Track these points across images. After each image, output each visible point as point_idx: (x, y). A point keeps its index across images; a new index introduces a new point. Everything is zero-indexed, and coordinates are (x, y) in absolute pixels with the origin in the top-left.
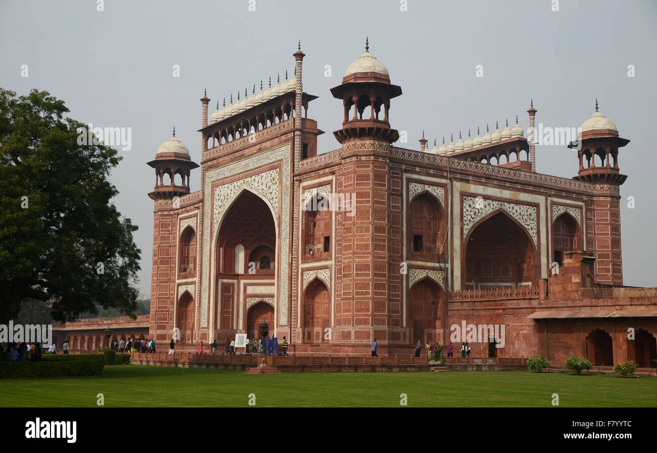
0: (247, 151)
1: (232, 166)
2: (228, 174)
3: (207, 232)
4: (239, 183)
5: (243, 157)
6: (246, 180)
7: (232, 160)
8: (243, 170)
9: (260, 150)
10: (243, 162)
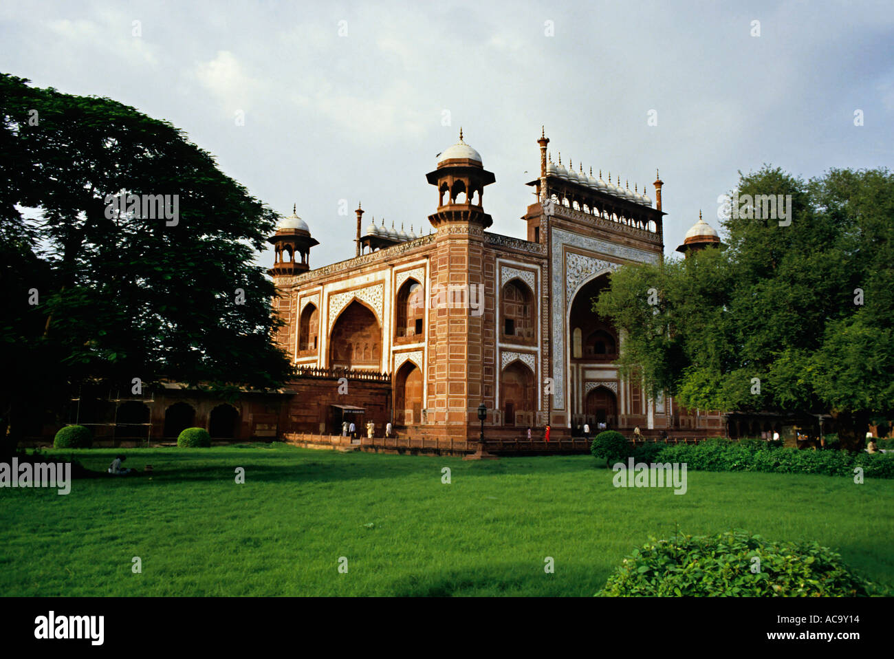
0: (613, 236)
1: (592, 241)
2: (585, 245)
3: (557, 299)
4: (602, 262)
5: (607, 239)
6: (612, 264)
7: (592, 235)
8: (607, 252)
9: (628, 244)
10: (608, 245)
